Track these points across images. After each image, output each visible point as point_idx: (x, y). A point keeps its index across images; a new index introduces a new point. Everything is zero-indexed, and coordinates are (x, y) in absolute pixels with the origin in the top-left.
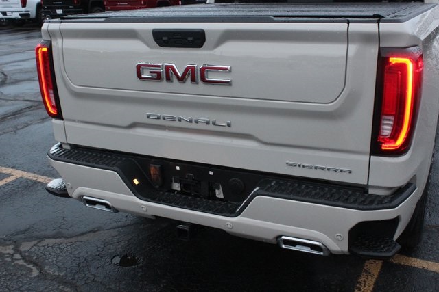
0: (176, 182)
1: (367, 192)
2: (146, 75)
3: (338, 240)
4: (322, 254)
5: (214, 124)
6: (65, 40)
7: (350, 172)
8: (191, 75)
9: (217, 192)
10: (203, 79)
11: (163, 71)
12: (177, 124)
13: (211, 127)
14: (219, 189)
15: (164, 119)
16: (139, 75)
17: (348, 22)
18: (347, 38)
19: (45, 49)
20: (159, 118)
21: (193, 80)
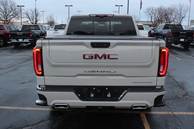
0: (92, 94)
1: (156, 88)
2: (87, 57)
3: (151, 103)
4: (145, 108)
5: (110, 72)
6: (50, 46)
7: (152, 83)
8: (104, 56)
9: (108, 95)
10: (109, 58)
11: (94, 56)
12: (96, 73)
13: (109, 73)
14: (109, 94)
15: (91, 72)
16: (84, 57)
17: (152, 40)
18: (152, 44)
19: (39, 50)
20: (89, 72)
21: (105, 58)
